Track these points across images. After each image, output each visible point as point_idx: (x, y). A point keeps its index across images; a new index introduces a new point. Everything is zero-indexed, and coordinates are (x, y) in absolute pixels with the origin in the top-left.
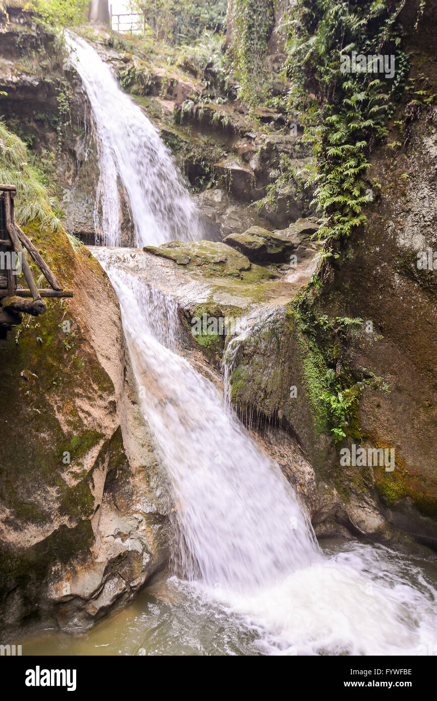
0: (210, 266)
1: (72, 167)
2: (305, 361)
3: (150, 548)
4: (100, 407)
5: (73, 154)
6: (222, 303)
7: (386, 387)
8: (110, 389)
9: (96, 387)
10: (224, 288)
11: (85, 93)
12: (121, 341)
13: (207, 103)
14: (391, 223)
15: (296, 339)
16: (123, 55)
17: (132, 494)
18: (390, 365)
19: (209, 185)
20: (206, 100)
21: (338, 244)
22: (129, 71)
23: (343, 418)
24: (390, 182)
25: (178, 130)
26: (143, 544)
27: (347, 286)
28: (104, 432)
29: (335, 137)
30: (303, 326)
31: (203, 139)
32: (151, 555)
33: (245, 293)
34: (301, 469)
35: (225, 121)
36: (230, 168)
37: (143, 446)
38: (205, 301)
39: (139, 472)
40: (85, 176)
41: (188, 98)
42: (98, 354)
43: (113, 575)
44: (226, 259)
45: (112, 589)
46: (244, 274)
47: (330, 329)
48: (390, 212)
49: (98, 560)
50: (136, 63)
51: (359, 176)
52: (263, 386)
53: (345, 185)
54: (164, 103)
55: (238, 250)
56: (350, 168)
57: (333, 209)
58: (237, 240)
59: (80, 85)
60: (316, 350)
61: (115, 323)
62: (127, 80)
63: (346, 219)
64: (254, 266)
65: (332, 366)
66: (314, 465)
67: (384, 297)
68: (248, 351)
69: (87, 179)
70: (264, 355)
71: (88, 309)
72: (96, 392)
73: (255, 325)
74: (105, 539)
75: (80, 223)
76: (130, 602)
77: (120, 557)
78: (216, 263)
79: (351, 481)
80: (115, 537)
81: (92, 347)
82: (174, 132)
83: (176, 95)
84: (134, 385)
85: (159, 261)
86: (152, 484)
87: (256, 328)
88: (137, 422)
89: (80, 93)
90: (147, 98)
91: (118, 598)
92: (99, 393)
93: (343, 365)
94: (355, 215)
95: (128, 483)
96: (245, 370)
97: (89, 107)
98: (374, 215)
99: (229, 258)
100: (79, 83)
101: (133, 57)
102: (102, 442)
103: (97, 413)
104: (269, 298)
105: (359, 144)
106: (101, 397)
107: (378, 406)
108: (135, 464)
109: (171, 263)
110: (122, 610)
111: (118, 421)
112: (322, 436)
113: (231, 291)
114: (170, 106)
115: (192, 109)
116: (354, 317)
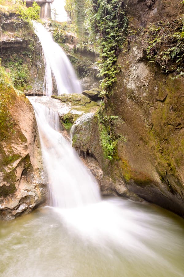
0: (75, 102)
1: (36, 71)
2: (101, 133)
3: (38, 195)
4: (21, 147)
5: (36, 66)
6: (73, 113)
7: (125, 140)
8: (26, 141)
9: (20, 140)
10: (76, 108)
11: (40, 43)
12: (35, 126)
14: (125, 80)
15: (97, 125)
16: (55, 29)
17: (33, 177)
18: (127, 132)
19: (87, 75)
21: (108, 89)
22: (57, 34)
23: (112, 152)
24: (124, 65)
25: (75, 55)
26: (35, 194)
27: (112, 104)
28: (21, 155)
29: (105, 49)
30: (100, 120)
31: (84, 58)
32: (38, 197)
33: (82, 110)
34: (98, 171)
35: (92, 51)
36: (94, 68)
37: (39, 162)
38: (68, 113)
39: (37, 170)
41: (78, 43)
42: (21, 129)
43: (23, 203)
44: (81, 99)
45: (22, 208)
46: (87, 104)
47: (108, 121)
48: (124, 76)
49: (17, 197)
50: (59, 31)
51: (114, 63)
52: (83, 141)
53: (108, 67)
54: (70, 46)
55: (86, 96)
56: (109, 61)
57: (105, 76)
58: (86, 92)
60: (105, 129)
61: (31, 120)
62: (56, 38)
63: (110, 79)
64: (92, 102)
65: (109, 134)
66: (103, 169)
67: (124, 107)
68: (78, 129)
69: (41, 75)
70: (84, 130)
71: (20, 115)
72: (20, 142)
73: (82, 120)
74: (21, 191)
75: (38, 91)
76: (29, 213)
77: (26, 197)
78: (77, 101)
79: (116, 175)
80: (25, 190)
81: (19, 127)
83: (74, 42)
84: (39, 142)
85: (56, 100)
86: (41, 174)
87: (82, 121)
88: (39, 154)
89: (38, 43)
90: (64, 44)
91: (25, 210)
92: (21, 142)
93: (112, 133)
94: (113, 78)
95: (32, 173)
96: (78, 136)
97: (42, 48)
98: (120, 77)
99: (82, 99)
100: (38, 40)
102: (21, 158)
103: (19, 149)
104: (90, 111)
105: (112, 52)
106: (22, 144)
107: (123, 147)
108: (35, 167)
109: (59, 101)
110: (26, 215)
111: (28, 152)
112: (107, 160)
113: (78, 109)
114: (72, 46)
116: (116, 115)
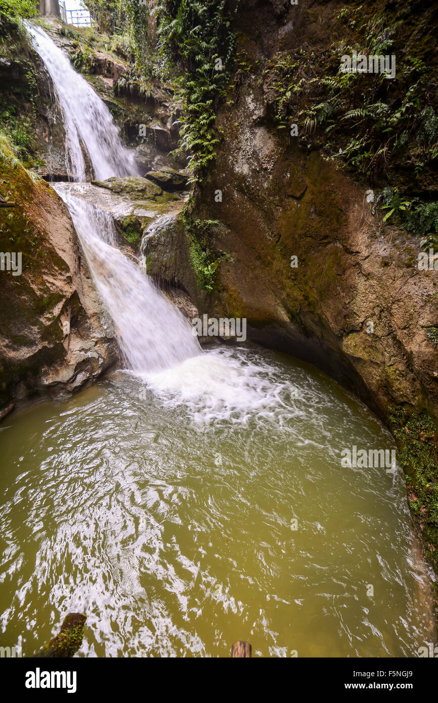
0: (136, 193)
1: (47, 129)
2: (190, 248)
3: (103, 356)
4: (60, 280)
5: (46, 119)
6: (139, 215)
7: (232, 260)
8: (67, 269)
9: (56, 268)
10: (142, 206)
11: (47, 72)
12: (75, 240)
13: (135, 80)
14: (231, 157)
15: (184, 235)
16: (72, 42)
17: (90, 328)
18: (234, 247)
19: (142, 142)
20: (134, 78)
21: (201, 172)
22: (78, 55)
23: (211, 279)
24: (229, 129)
25: (117, 101)
26: (98, 354)
27: (209, 200)
28: (64, 294)
29: (194, 97)
30: (188, 227)
31: (135, 108)
32: (104, 359)
33: (153, 209)
34: (191, 309)
35: (148, 94)
36: (154, 128)
37: (95, 302)
38: (129, 214)
39: (93, 316)
40: (56, 135)
41: (122, 76)
42: (56, 248)
43: (81, 371)
44: (145, 188)
45: (81, 378)
46: (157, 197)
47: (201, 228)
48: (230, 150)
49: (71, 363)
50: (83, 48)
51: (211, 124)
52: (164, 264)
53: (202, 132)
54: (105, 80)
55: (154, 182)
56: (203, 119)
57: (196, 148)
58: (153, 175)
59: (43, 66)
60: (196, 241)
61: (67, 229)
62: (77, 62)
63: (204, 155)
64: (165, 193)
65: (204, 250)
66: (197, 307)
67: (230, 206)
68: (154, 243)
69: (58, 138)
70: (164, 245)
71: (47, 220)
72: (57, 271)
73: (158, 227)
74: (74, 353)
75: (57, 169)
76: (94, 384)
77: (84, 361)
78: (139, 191)
79: (217, 313)
80: (80, 351)
81: (51, 244)
82: (115, 102)
83: (113, 74)
84: (88, 267)
85: (102, 190)
86: (101, 322)
87: (158, 229)
88: (91, 289)
89: (43, 72)
90: (94, 77)
91: (85, 382)
92: (59, 271)
93: (210, 249)
94: (210, 153)
95: (87, 322)
96: (154, 255)
97: (52, 83)
98: (221, 152)
99: (148, 188)
100: (42, 64)
101: (80, 43)
102: (64, 300)
103: (58, 283)
104: (168, 211)
105: (208, 102)
106: (61, 274)
107: (228, 271)
108: (90, 312)
109: (109, 192)
110: (88, 388)
111: (74, 288)
112: (202, 291)
113: (145, 208)
114: (109, 82)
115: (125, 85)
116: (214, 219)
